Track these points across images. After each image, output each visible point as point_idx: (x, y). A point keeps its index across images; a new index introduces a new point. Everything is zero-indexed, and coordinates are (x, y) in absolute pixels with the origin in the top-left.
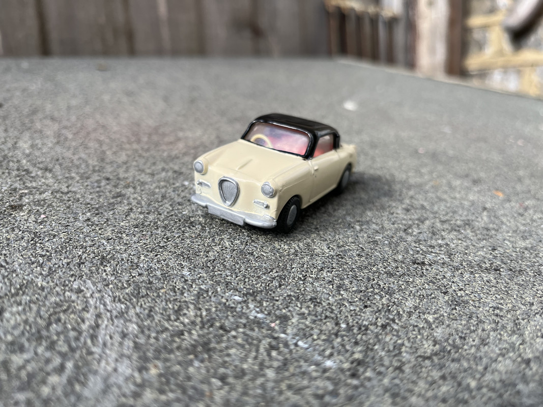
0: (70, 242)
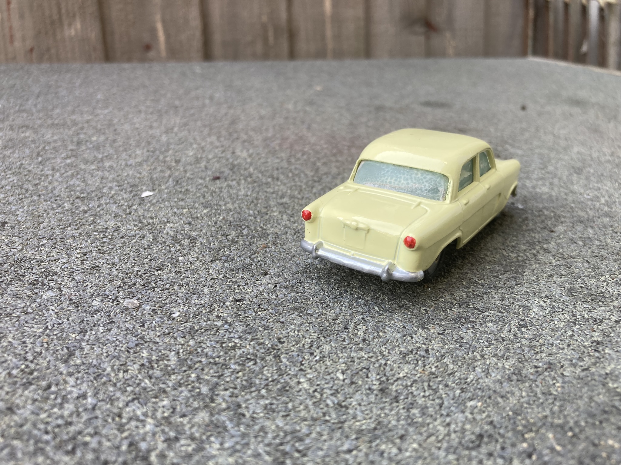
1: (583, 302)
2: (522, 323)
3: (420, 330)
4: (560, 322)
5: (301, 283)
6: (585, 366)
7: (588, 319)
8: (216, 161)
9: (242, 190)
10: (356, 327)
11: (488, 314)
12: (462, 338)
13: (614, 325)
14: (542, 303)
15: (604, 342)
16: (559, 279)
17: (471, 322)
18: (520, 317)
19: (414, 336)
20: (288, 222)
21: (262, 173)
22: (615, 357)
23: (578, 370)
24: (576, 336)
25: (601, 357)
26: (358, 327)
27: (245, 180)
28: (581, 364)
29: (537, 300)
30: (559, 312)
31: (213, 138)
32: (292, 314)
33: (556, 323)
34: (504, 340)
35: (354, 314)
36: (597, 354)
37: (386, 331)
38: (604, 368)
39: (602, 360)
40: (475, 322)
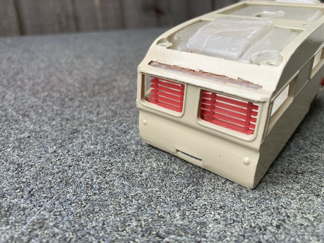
0: (43, 170)
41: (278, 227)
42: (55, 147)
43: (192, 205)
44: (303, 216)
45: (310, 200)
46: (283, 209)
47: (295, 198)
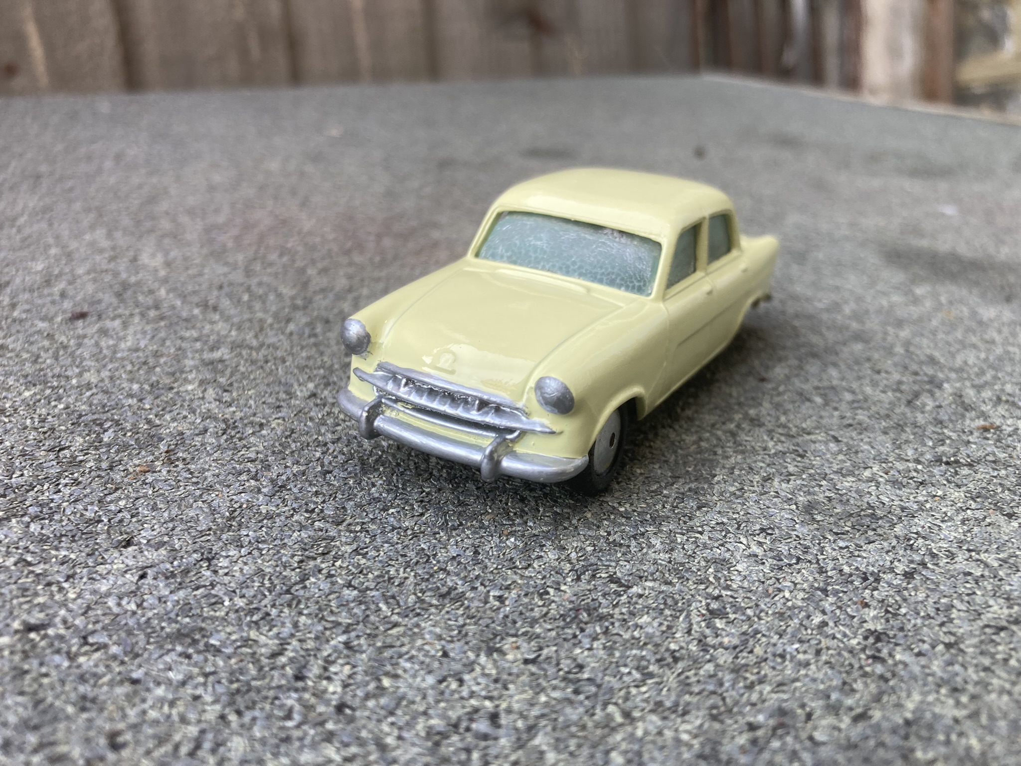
1: (837, 534)
2: (715, 605)
3: (483, 659)
4: (796, 592)
5: (209, 560)
6: (858, 706)
7: (851, 575)
8: (89, 280)
9: (130, 338)
10: (326, 669)
11: (640, 591)
12: (581, 667)
13: (904, 585)
14: (755, 549)
15: (891, 633)
16: (784, 485)
17: (601, 618)
18: (710, 590)
19: (466, 677)
20: (213, 405)
21: (184, 297)
22: (917, 669)
23: (845, 722)
24: (831, 624)
25: (888, 675)
26: (333, 669)
27: (143, 315)
28: (849, 702)
29: (744, 540)
30: (790, 565)
31: (100, 234)
32: (169, 651)
33: (787, 595)
34: (676, 660)
35: (328, 633)
36: (879, 669)
37: (400, 672)
38: (899, 706)
39: (891, 683)
40: (612, 616)
41: (909, 576)
42: (311, 386)
43: (691, 523)
44: (971, 557)
45: (989, 525)
46: (921, 541)
47: (951, 519)
